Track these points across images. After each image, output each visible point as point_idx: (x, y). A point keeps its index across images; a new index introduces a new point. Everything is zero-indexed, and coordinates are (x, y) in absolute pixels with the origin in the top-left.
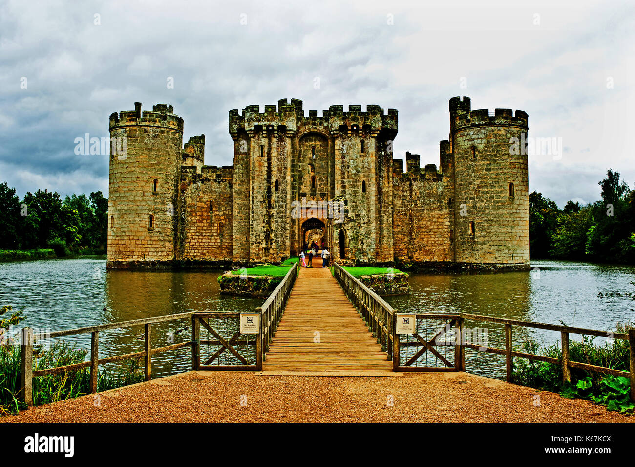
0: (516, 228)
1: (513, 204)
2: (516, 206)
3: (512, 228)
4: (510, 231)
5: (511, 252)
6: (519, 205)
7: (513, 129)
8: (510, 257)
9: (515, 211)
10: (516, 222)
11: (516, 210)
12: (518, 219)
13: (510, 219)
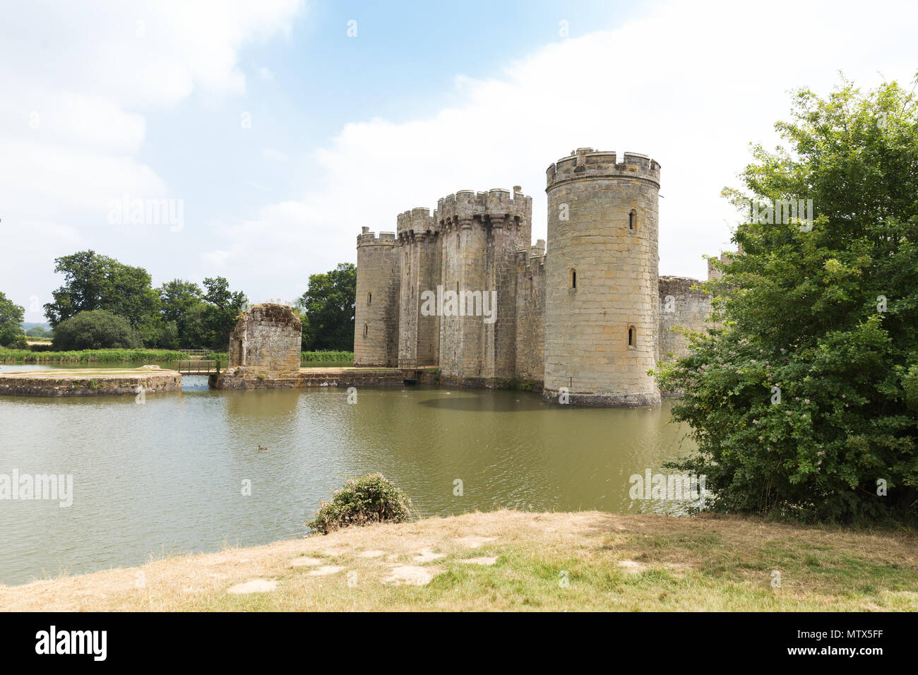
0: (578, 337)
1: (573, 300)
2: (580, 303)
3: (572, 337)
4: (569, 342)
5: (571, 374)
6: (584, 302)
7: (577, 185)
8: (568, 382)
9: (577, 311)
10: (578, 329)
11: (580, 309)
12: (582, 323)
13: (570, 324)
